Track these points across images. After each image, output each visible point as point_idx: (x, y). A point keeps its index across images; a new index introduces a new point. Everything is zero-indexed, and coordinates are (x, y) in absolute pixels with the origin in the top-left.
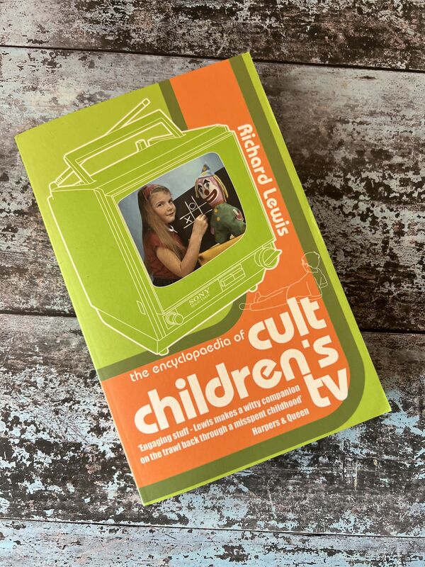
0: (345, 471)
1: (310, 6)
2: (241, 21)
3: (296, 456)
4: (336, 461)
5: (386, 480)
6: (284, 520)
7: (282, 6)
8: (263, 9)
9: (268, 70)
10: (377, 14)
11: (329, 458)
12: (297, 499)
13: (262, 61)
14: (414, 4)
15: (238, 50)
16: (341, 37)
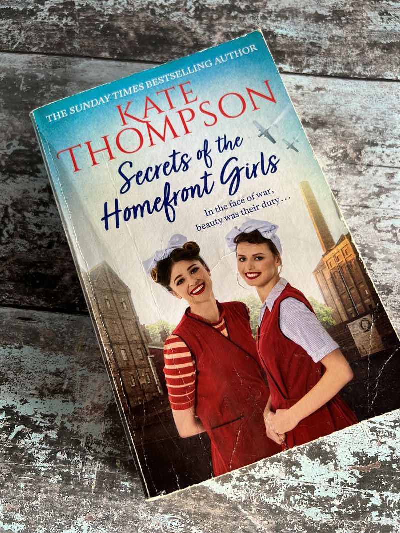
0: (84, 471)
1: (106, 8)
2: (40, 20)
3: (33, 449)
4: (76, 457)
5: (128, 484)
6: (10, 521)
7: (80, 8)
8: (63, 10)
9: (58, 63)
10: (169, 15)
11: (69, 454)
12: (28, 499)
13: (53, 54)
14: (207, 6)
15: (33, 45)
16: (132, 34)
